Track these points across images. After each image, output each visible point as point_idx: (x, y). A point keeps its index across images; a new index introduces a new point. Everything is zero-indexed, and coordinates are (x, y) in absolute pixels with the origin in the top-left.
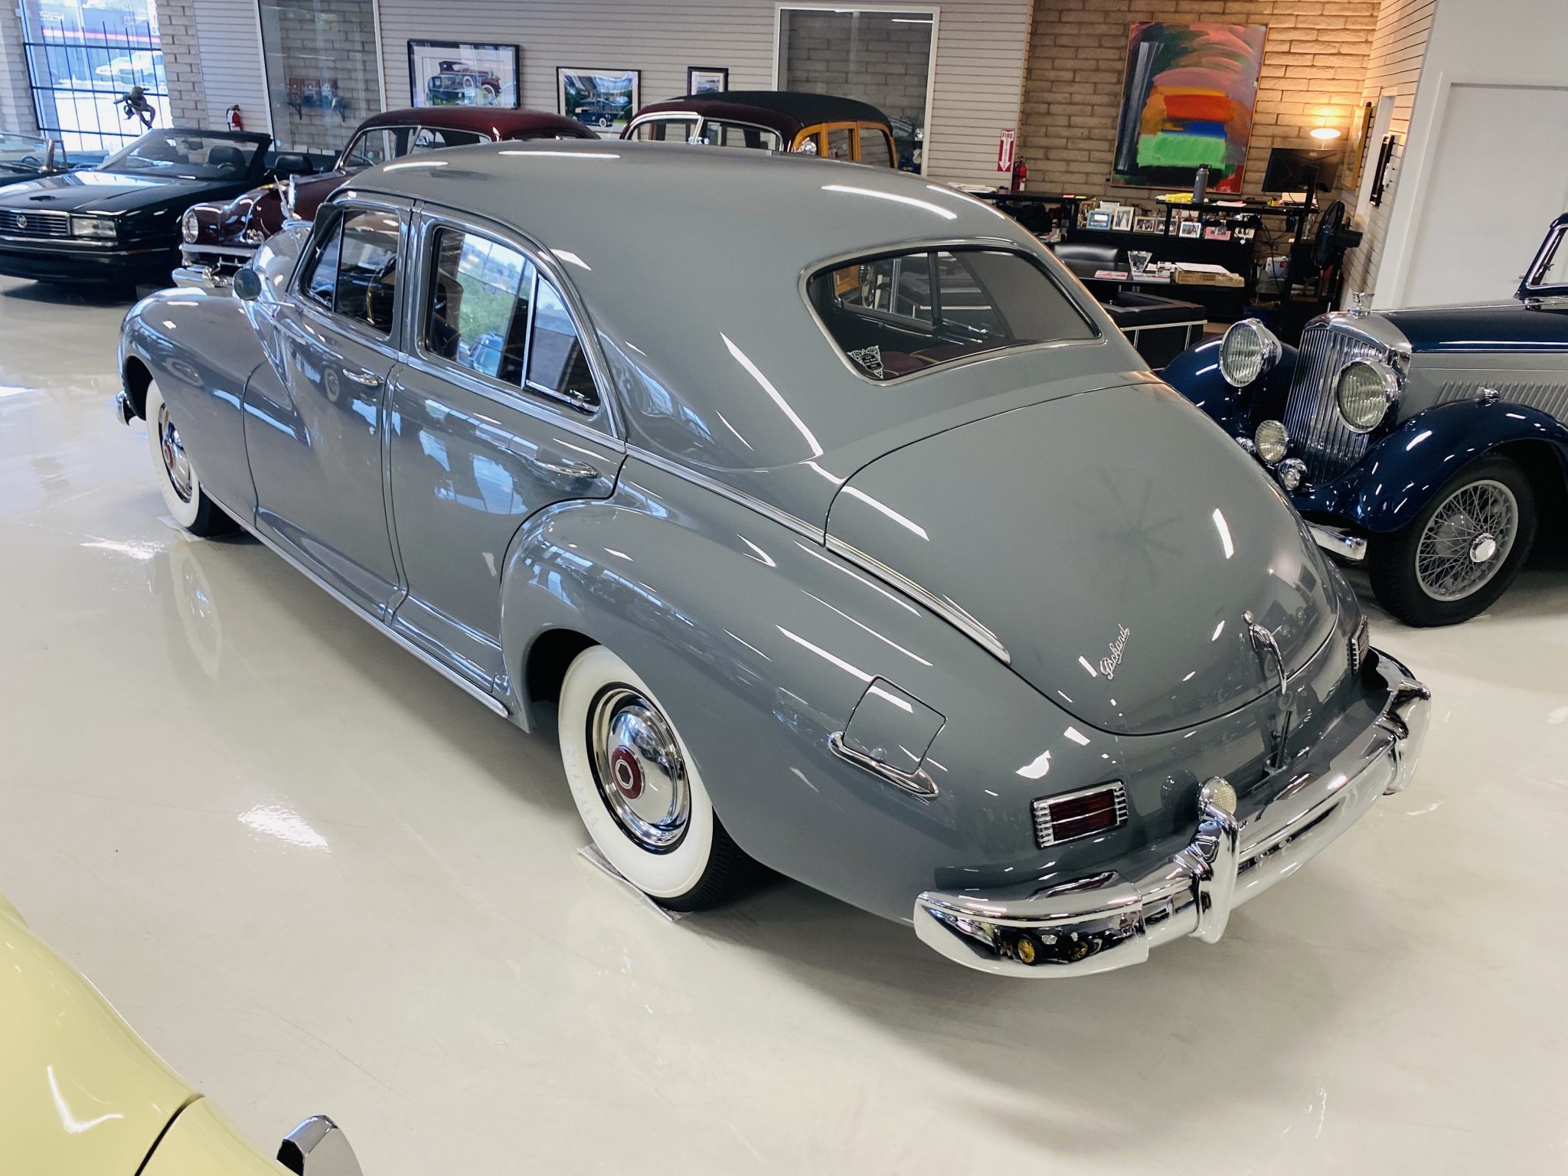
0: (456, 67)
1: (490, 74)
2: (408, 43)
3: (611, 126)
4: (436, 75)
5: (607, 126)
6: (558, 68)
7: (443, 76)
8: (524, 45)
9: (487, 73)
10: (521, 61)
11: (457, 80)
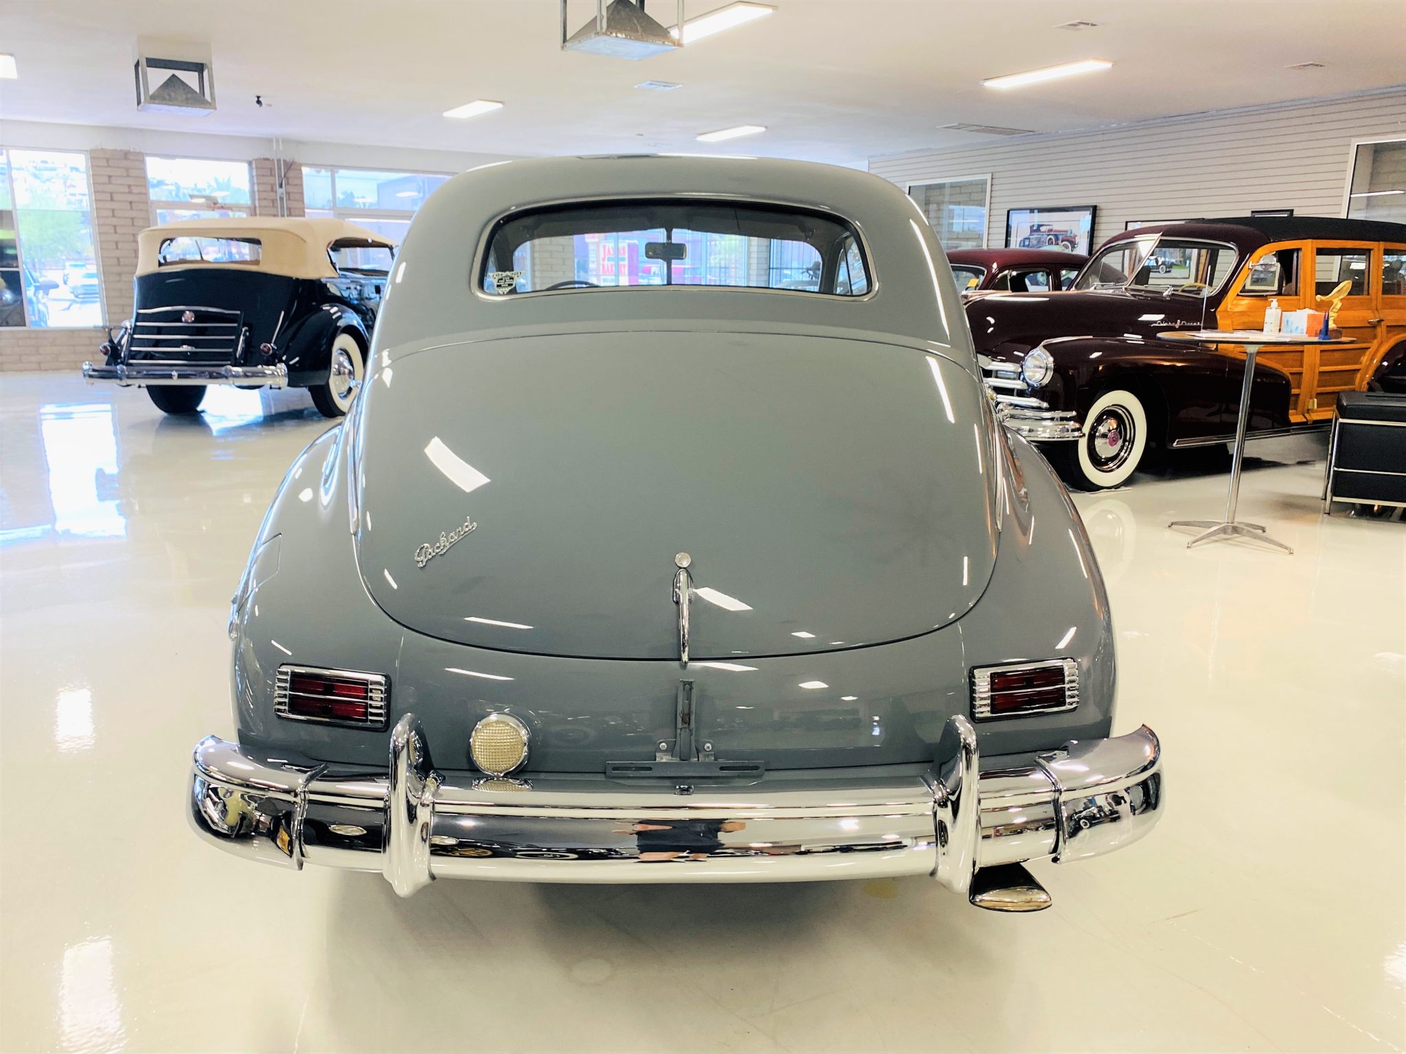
0: (1042, 229)
1: (1069, 232)
2: (1008, 212)
3: (1169, 272)
4: (1026, 236)
5: (1166, 272)
6: (1127, 223)
7: (1031, 237)
8: (1100, 205)
9: (1066, 231)
10: (1097, 219)
11: (1042, 240)
